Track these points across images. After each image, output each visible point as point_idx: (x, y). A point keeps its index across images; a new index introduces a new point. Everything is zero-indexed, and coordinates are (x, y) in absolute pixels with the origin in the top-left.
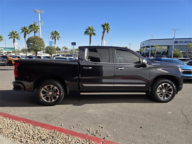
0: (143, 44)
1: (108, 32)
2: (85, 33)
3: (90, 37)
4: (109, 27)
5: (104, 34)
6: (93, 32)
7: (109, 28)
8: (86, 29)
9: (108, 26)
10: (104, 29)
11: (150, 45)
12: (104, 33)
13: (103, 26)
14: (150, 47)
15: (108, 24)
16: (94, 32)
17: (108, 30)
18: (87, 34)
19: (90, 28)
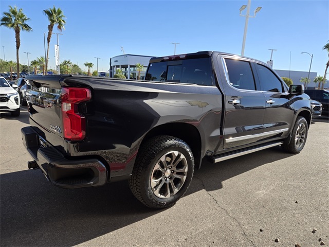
0: (115, 61)
1: (59, 27)
2: (2, 21)
3: (17, 32)
4: (63, 18)
5: (52, 30)
6: (23, 22)
7: (63, 21)
8: (5, 14)
9: (59, 14)
10: (53, 21)
11: (129, 64)
12: (51, 27)
13: (50, 14)
14: (129, 66)
15: (59, 12)
16: (26, 22)
17: (60, 23)
18: (10, 25)
19: (14, 13)
